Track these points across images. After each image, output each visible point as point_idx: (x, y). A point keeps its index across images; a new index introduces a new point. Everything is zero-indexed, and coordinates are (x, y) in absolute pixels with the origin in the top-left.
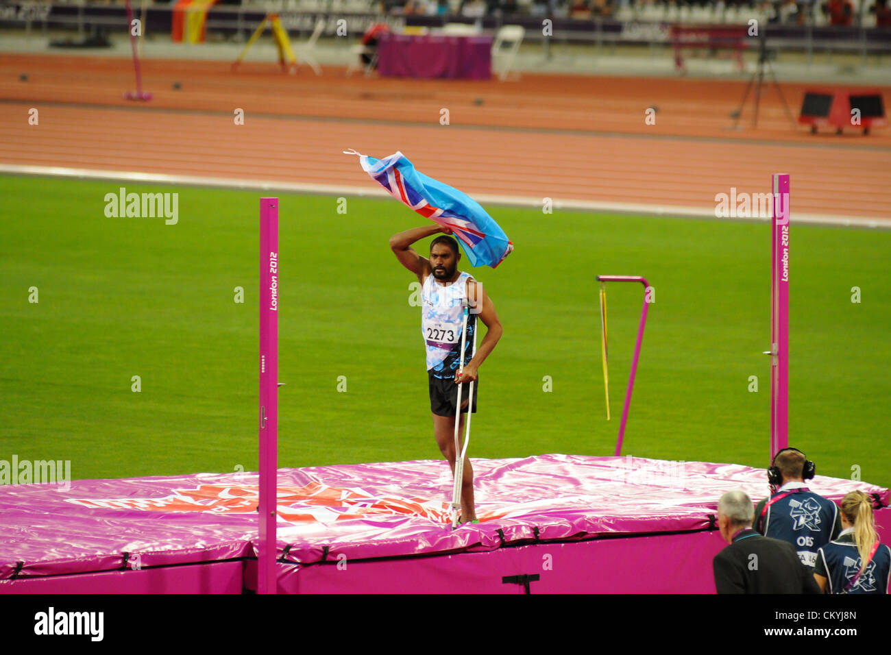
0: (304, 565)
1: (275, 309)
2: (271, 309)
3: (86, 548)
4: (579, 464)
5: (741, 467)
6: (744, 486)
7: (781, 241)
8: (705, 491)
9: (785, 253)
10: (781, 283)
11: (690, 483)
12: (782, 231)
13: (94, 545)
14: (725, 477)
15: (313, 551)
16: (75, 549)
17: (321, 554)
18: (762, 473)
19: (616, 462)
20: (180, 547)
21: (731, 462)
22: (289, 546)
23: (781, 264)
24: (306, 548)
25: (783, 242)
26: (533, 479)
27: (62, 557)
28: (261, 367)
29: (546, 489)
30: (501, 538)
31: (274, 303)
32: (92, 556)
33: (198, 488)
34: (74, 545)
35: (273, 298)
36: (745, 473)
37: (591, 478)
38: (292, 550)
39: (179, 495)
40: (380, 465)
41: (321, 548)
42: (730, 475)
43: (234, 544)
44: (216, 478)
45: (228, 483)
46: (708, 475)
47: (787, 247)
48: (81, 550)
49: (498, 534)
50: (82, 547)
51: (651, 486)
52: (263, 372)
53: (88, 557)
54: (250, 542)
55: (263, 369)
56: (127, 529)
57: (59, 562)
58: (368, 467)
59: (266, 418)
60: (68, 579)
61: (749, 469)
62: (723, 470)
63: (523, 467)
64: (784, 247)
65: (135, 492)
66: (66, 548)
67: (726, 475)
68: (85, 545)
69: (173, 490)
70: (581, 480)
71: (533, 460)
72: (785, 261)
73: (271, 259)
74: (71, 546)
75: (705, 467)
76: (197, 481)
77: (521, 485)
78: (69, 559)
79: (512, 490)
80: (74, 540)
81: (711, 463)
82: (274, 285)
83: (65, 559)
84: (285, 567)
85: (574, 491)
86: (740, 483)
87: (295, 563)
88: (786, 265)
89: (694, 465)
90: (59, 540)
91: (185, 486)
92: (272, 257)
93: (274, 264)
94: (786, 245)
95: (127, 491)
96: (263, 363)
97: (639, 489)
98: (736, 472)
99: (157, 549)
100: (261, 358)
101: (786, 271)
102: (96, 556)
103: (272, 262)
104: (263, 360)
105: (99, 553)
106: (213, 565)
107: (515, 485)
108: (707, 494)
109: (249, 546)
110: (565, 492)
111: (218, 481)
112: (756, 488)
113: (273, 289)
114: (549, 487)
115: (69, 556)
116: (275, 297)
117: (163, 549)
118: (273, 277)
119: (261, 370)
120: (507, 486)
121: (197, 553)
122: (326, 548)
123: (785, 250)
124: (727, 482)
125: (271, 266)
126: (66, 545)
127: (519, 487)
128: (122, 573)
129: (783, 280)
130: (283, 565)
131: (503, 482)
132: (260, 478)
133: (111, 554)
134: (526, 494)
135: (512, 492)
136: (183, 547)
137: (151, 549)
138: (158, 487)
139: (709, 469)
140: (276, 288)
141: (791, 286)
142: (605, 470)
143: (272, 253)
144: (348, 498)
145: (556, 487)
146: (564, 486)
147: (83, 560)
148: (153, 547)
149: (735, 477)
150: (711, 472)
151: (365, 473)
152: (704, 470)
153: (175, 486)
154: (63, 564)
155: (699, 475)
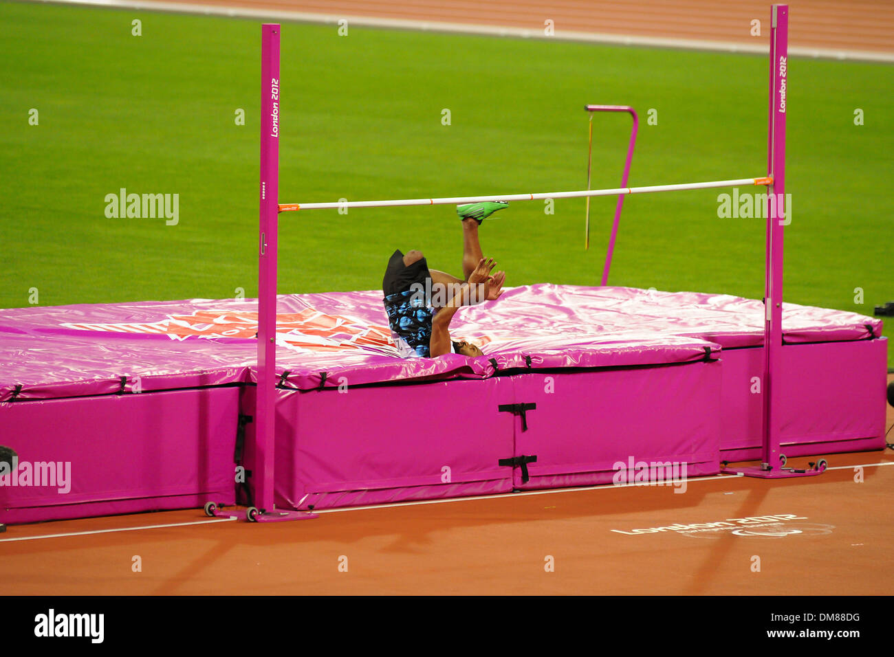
0: (302, 391)
1: (276, 136)
2: (272, 135)
3: (84, 372)
4: (571, 294)
5: (732, 298)
6: (737, 317)
7: (779, 72)
8: (700, 321)
9: (782, 83)
10: (778, 114)
11: (683, 313)
12: (780, 62)
13: (91, 369)
14: (718, 308)
15: (310, 378)
16: (72, 372)
17: (319, 380)
18: (753, 304)
19: (606, 291)
20: (178, 372)
21: (722, 293)
22: (287, 373)
23: (778, 95)
24: (304, 375)
25: (781, 73)
26: (526, 308)
27: (61, 381)
28: (261, 193)
29: (541, 318)
30: (495, 368)
31: (275, 130)
32: (90, 380)
33: (194, 314)
34: (72, 369)
35: (274, 125)
36: (737, 303)
37: (585, 307)
38: (289, 376)
39: (174, 320)
40: (373, 293)
41: (317, 374)
42: (723, 306)
43: (232, 370)
44: (210, 304)
45: (223, 309)
46: (700, 306)
47: (785, 78)
48: (78, 374)
49: (491, 364)
50: (80, 371)
51: (645, 316)
52: (264, 198)
53: (86, 381)
54: (248, 368)
55: (264, 195)
56: (124, 354)
57: (58, 385)
58: (362, 294)
59: (266, 245)
60: (65, 402)
61: (741, 300)
62: (715, 300)
63: (517, 296)
64: (782, 78)
65: (129, 317)
66: (65, 371)
67: (719, 306)
68: (82, 369)
69: (168, 316)
70: (573, 309)
71: (525, 289)
72: (782, 92)
73: (273, 85)
74: (68, 370)
75: (696, 297)
76: (192, 307)
77: (515, 313)
78: (67, 382)
79: (507, 319)
80: (71, 364)
81: (702, 294)
82: (276, 112)
83: (63, 383)
84: (283, 393)
85: (568, 320)
86: (733, 314)
87: (294, 389)
88: (783, 96)
89: (686, 295)
90: (57, 363)
91: (180, 312)
92: (274, 83)
93: (275, 91)
94: (784, 76)
95: (123, 315)
96: (264, 189)
97: (633, 319)
98: (728, 303)
99: (155, 374)
100: (262, 185)
101: (783, 102)
102: (94, 380)
103: (273, 89)
104: (264, 186)
105: (97, 377)
106: (210, 390)
107: (509, 314)
108: (701, 324)
109: (247, 371)
110: (560, 321)
111: (213, 307)
112: (749, 319)
113: (275, 115)
114: (544, 316)
115: (67, 380)
116: (276, 124)
117: (161, 373)
118: (275, 104)
119: (261, 196)
120: (501, 315)
121: (194, 377)
122: (323, 374)
123: (783, 81)
124: (719, 313)
125: (273, 92)
126: (63, 368)
127: (515, 315)
128: (119, 397)
129: (780, 111)
130: (281, 391)
131: (498, 311)
132: (259, 304)
133: (109, 378)
134: (521, 322)
135: (507, 321)
136: (181, 371)
137: (148, 374)
138: (153, 312)
139: (701, 300)
140: (278, 115)
141: (788, 117)
142: (599, 300)
143: (274, 80)
144: (343, 324)
145: (551, 316)
146: (558, 315)
147: (81, 383)
148: (151, 372)
149: (728, 308)
150: (704, 302)
151: (358, 301)
152: (695, 300)
153: (170, 311)
154: (61, 387)
155: (692, 306)
